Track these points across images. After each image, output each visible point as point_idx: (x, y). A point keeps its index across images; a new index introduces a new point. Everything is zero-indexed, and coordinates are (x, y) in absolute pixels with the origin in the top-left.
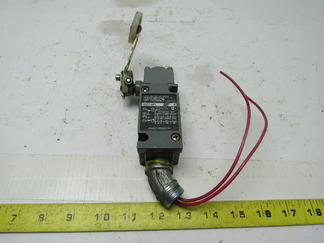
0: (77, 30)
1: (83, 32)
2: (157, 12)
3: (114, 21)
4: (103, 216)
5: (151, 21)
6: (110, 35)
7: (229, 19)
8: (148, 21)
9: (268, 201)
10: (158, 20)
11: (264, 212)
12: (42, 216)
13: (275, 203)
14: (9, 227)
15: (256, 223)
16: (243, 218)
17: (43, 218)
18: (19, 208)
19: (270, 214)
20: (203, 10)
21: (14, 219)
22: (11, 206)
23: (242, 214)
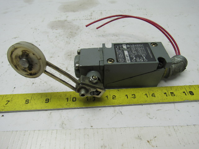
0: (32, 28)
1: (36, 29)
2: (92, 13)
3: (60, 21)
4: (72, 99)
5: (87, 19)
6: (56, 30)
7: (144, 15)
8: (85, 19)
9: (190, 86)
10: (92, 18)
11: (188, 92)
12: (28, 101)
13: (195, 87)
14: (3, 108)
15: (184, 99)
16: (174, 97)
17: (28, 102)
18: (12, 97)
19: (193, 93)
20: (124, 11)
21: (7, 103)
22: (6, 96)
23: (173, 94)
